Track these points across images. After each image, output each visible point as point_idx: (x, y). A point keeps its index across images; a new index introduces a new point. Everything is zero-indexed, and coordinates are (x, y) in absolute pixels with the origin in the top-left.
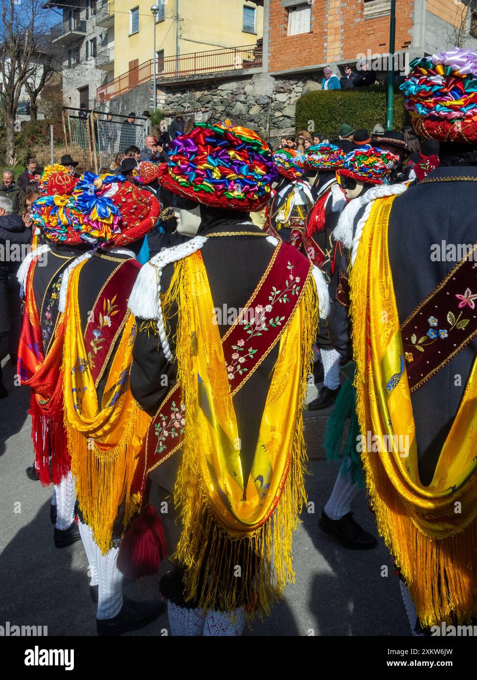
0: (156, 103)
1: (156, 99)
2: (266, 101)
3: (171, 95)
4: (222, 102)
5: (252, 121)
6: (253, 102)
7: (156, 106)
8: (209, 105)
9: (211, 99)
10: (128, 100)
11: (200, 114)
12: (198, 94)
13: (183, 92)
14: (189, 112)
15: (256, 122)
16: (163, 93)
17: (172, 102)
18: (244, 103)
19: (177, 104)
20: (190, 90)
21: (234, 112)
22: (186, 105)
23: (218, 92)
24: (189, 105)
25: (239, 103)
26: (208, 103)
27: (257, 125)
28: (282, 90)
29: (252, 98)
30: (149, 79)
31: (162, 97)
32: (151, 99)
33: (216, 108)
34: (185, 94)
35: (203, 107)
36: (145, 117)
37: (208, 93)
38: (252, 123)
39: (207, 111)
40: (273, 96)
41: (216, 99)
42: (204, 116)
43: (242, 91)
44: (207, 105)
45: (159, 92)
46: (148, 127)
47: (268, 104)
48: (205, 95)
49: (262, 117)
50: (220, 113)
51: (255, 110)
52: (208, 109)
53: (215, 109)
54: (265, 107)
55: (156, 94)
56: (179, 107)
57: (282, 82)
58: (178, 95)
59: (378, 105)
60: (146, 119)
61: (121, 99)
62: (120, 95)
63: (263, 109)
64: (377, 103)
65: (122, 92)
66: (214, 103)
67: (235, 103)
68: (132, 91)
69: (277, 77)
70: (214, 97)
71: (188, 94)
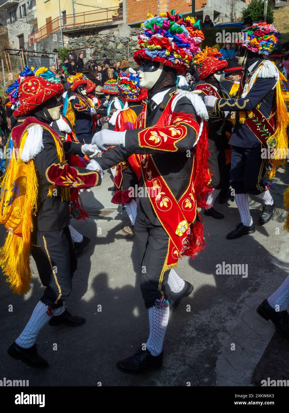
0: (63, 43)
1: (63, 41)
2: (126, 40)
3: (71, 38)
4: (101, 42)
5: (119, 52)
6: (118, 41)
7: (63, 45)
8: (94, 44)
9: (95, 40)
10: (47, 42)
11: (89, 49)
12: (87, 37)
13: (79, 36)
14: (82, 48)
15: (121, 53)
16: (67, 38)
17: (73, 43)
18: (114, 42)
19: (75, 44)
20: (82, 35)
21: (108, 47)
22: (81, 44)
23: (98, 36)
24: (82, 44)
25: (111, 42)
26: (93, 42)
27: (121, 55)
28: (135, 34)
29: (118, 39)
30: (58, 29)
31: (67, 40)
32: (60, 41)
33: (98, 45)
34: (80, 38)
35: (90, 45)
36: (54, 53)
37: (93, 37)
38: (119, 54)
39: (93, 48)
40: (130, 38)
41: (98, 40)
42: (91, 50)
43: (112, 35)
44: (92, 44)
45: (65, 37)
47: (127, 42)
48: (91, 38)
49: (124, 50)
50: (100, 48)
51: (120, 46)
52: (93, 46)
53: (97, 46)
54: (126, 44)
55: (63, 38)
56: (77, 45)
57: (135, 29)
58: (76, 38)
60: (55, 54)
61: (43, 42)
62: (42, 39)
63: (125, 45)
65: (43, 37)
66: (97, 42)
67: (108, 42)
68: (48, 37)
69: (132, 26)
70: (96, 39)
71: (81, 38)
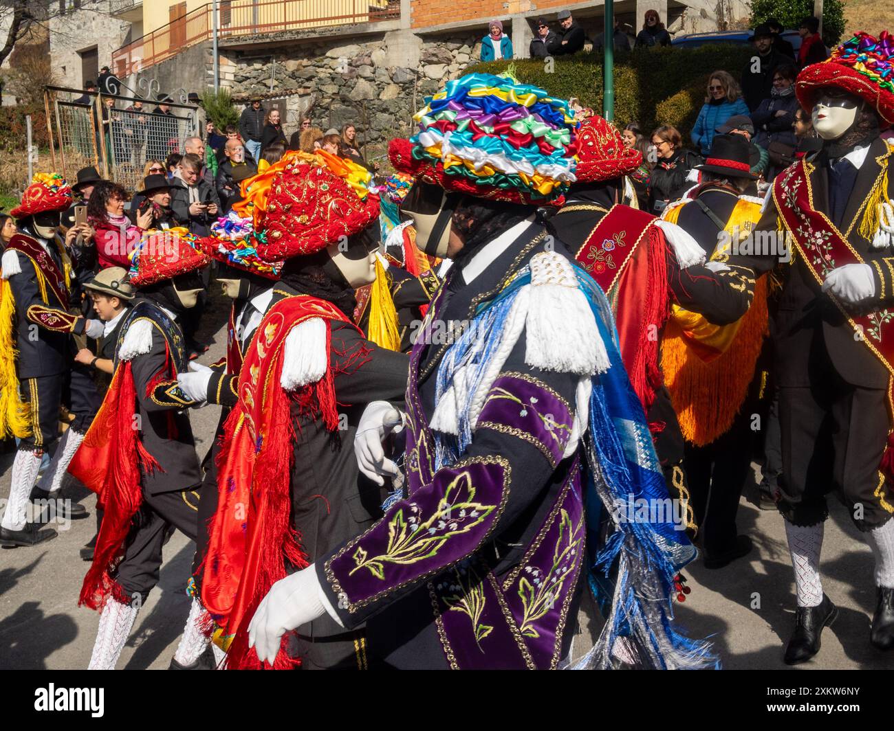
0: (219, 79)
1: (219, 72)
2: (409, 77)
3: (244, 65)
4: (333, 79)
5: (385, 110)
6: (386, 79)
7: (219, 84)
8: (311, 84)
9: (315, 74)
10: (169, 74)
11: (296, 98)
12: (292, 65)
13: (266, 61)
14: (277, 95)
15: (391, 113)
16: (231, 63)
17: (247, 78)
18: (371, 81)
19: (255, 81)
20: (277, 59)
21: (354, 95)
22: (271, 82)
23: (326, 61)
24: (276, 83)
25: (362, 80)
26: (309, 79)
27: (393, 117)
28: (435, 59)
29: (384, 72)
30: (204, 38)
31: (229, 68)
32: (210, 72)
33: (323, 88)
34: (269, 65)
35: (300, 87)
36: (195, 105)
37: (309, 63)
38: (386, 115)
39: (308, 94)
40: (420, 69)
41: (323, 73)
42: (302, 102)
43: (367, 60)
44: (307, 84)
45: (224, 60)
46: (200, 122)
47: (411, 82)
48: (304, 67)
49: (402, 104)
50: (330, 97)
51: (390, 93)
52: (309, 91)
53: (321, 91)
54: (406, 87)
55: (218, 64)
56: (259, 86)
57: (435, 45)
58: (257, 66)
59: (589, 86)
60: (195, 109)
61: (156, 72)
62: (155, 64)
63: (403, 90)
64: (587, 83)
65: (157, 59)
66: (320, 79)
67: (355, 80)
68: (173, 59)
69: (426, 37)
70: (319, 70)
71: (274, 65)
